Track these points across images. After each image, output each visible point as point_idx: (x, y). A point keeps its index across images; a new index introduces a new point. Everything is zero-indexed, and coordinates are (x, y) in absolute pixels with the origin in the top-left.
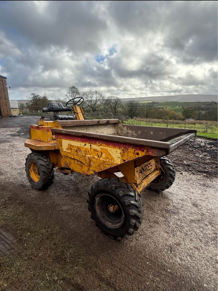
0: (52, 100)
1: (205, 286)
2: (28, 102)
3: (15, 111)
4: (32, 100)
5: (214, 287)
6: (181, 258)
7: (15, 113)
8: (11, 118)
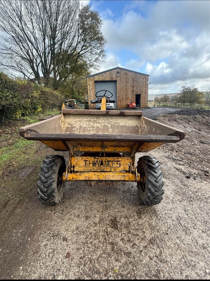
0: (203, 91)
1: (20, 268)
2: (177, 95)
3: (151, 103)
4: (182, 93)
5: (21, 275)
6: (47, 245)
7: (150, 105)
8: (146, 109)
